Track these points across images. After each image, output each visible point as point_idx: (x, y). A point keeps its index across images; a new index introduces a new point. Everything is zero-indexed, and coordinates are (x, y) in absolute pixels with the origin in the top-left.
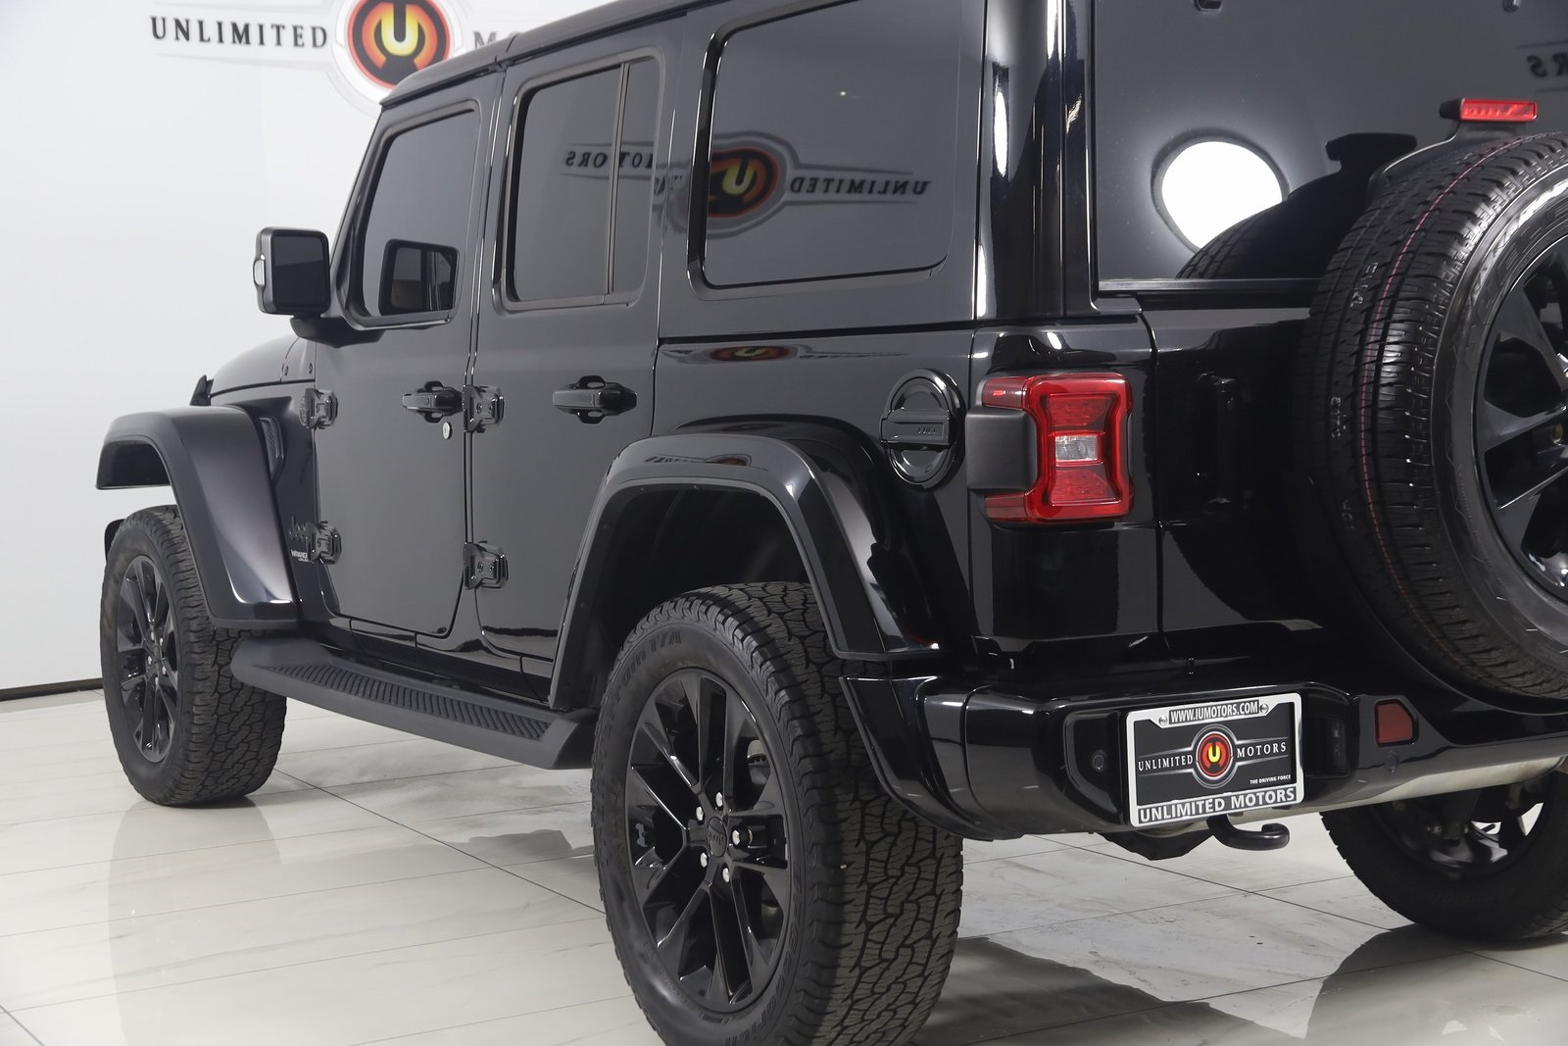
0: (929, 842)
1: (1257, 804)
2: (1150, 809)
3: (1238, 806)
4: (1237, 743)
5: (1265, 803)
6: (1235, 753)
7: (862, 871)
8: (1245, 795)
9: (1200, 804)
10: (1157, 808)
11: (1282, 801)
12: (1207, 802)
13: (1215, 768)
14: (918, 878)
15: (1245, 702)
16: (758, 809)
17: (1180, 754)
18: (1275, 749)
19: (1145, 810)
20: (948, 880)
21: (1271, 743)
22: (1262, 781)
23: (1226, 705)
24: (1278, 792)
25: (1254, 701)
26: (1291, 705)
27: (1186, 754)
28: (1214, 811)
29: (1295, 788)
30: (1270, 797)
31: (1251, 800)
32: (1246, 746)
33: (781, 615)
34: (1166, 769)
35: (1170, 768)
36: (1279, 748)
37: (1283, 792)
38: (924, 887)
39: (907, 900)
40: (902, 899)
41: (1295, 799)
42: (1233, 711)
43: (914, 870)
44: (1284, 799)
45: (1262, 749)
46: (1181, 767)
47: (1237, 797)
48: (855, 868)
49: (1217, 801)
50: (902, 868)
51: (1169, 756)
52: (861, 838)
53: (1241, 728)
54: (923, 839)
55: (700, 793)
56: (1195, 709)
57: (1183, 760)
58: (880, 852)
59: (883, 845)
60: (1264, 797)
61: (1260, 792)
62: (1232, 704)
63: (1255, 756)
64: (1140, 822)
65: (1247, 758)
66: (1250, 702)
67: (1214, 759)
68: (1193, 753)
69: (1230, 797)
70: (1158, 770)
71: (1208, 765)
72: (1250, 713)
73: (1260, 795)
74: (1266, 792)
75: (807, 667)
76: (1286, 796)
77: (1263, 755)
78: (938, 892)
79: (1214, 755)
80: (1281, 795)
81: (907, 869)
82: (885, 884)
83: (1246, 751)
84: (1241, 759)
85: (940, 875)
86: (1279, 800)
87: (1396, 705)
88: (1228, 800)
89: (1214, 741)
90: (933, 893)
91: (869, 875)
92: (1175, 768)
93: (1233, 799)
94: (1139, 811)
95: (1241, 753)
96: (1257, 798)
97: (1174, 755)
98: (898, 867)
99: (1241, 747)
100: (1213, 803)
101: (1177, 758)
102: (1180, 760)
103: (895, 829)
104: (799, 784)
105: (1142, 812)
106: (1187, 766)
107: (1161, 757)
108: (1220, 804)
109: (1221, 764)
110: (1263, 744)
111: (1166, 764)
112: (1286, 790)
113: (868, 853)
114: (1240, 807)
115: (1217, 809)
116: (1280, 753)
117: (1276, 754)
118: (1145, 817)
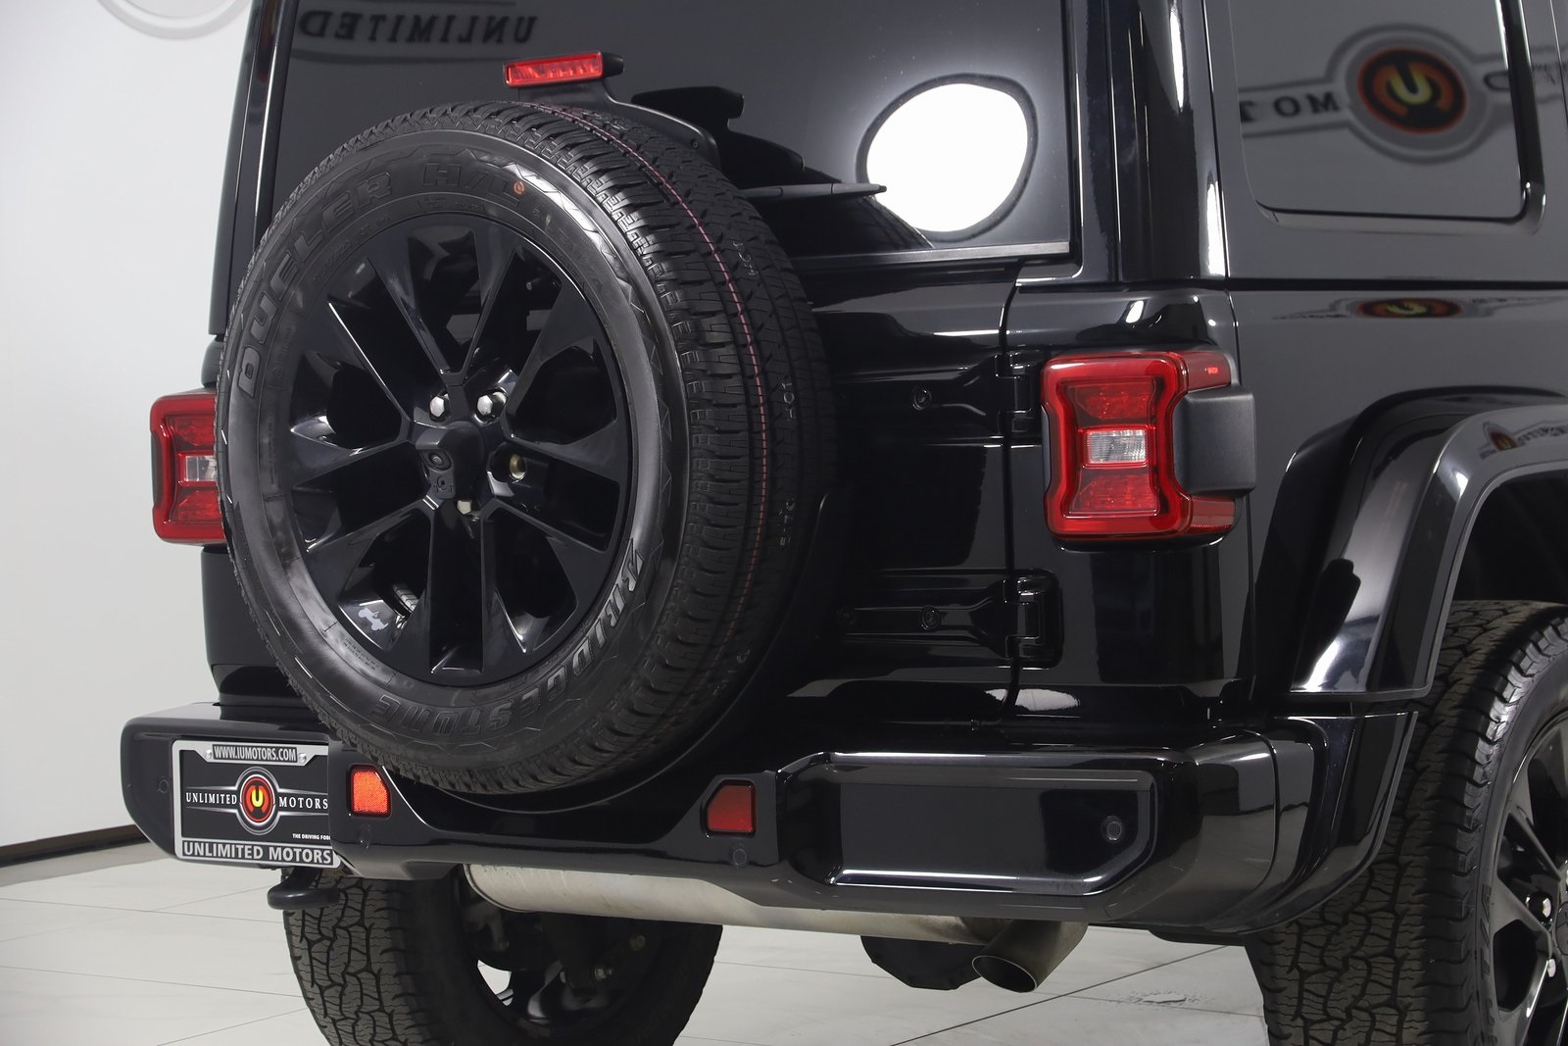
1: (294, 860)
2: (195, 843)
3: (275, 858)
4: (280, 790)
5: (301, 861)
6: (278, 801)
8: (283, 848)
9: (240, 847)
10: (201, 844)
11: (318, 863)
12: (247, 847)
13: (258, 814)
15: (284, 748)
17: (226, 792)
18: (318, 806)
19: (189, 843)
21: (313, 797)
22: (302, 836)
23: (266, 747)
24: (315, 852)
25: (292, 748)
27: (232, 792)
28: (253, 859)
29: (332, 852)
30: (307, 855)
31: (288, 854)
32: (289, 796)
34: (212, 805)
35: (215, 805)
36: (321, 804)
37: (321, 853)
41: (331, 863)
42: (271, 755)
44: (321, 861)
45: (304, 802)
46: (224, 806)
47: (275, 848)
49: (255, 848)
51: (216, 792)
53: (288, 775)
56: (236, 746)
57: (228, 799)
60: (301, 853)
62: (271, 748)
63: (297, 809)
64: (184, 854)
65: (288, 808)
66: (288, 748)
67: (258, 804)
68: (237, 793)
69: (268, 847)
70: (203, 804)
71: (251, 809)
72: (288, 761)
73: (298, 851)
74: (303, 849)
76: (323, 858)
77: (305, 809)
79: (257, 799)
80: (317, 856)
83: (288, 803)
84: (283, 809)
86: (315, 861)
87: (375, 773)
88: (266, 849)
89: (258, 784)
92: (219, 805)
93: (271, 849)
94: (184, 842)
95: (283, 802)
96: (294, 853)
97: (220, 792)
99: (283, 795)
100: (252, 849)
101: (223, 796)
102: (226, 798)
105: (186, 844)
106: (231, 806)
107: (209, 792)
108: (258, 853)
109: (264, 809)
110: (305, 797)
111: (212, 800)
112: (323, 850)
114: (278, 860)
115: (255, 857)
116: (322, 810)
117: (318, 810)
118: (189, 851)
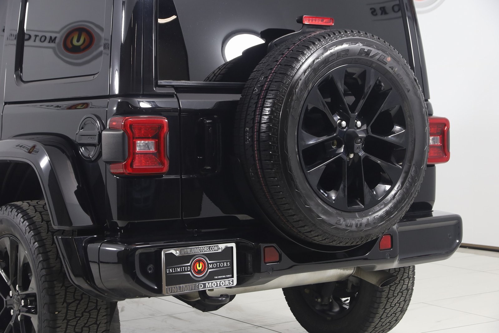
0: (94, 303)
1: (217, 286)
2: (172, 288)
3: (209, 287)
4: (209, 262)
5: (220, 286)
6: (208, 266)
7: (64, 315)
8: (212, 283)
9: (193, 286)
10: (174, 288)
11: (227, 285)
12: (196, 285)
13: (199, 272)
14: (89, 318)
15: (212, 246)
16: (30, 291)
17: (185, 266)
18: (225, 265)
19: (169, 288)
20: (103, 318)
21: (223, 262)
22: (219, 277)
23: (205, 247)
24: (226, 281)
25: (216, 246)
26: (232, 247)
27: (187, 266)
28: (199, 289)
29: (233, 280)
30: (223, 284)
31: (214, 285)
32: (213, 263)
33: (40, 212)
34: (179, 272)
35: (180, 272)
36: (227, 264)
37: (228, 282)
38: (92, 321)
39: (84, 326)
40: (82, 326)
41: (233, 284)
42: (207, 250)
43: (88, 314)
44: (228, 284)
45: (219, 265)
46: (185, 271)
47: (209, 283)
48: (61, 314)
50: (82, 314)
51: (180, 267)
52: (65, 301)
53: (211, 256)
54: (92, 302)
55: (10, 285)
56: (191, 249)
57: (186, 269)
58: (73, 307)
59: (74, 304)
60: (220, 283)
61: (218, 282)
62: (207, 247)
63: (217, 267)
64: (167, 293)
65: (213, 268)
66: (214, 246)
67: (199, 268)
68: (190, 266)
69: (206, 283)
70: (175, 272)
71: (197, 271)
72: (214, 251)
73: (218, 283)
74: (221, 281)
75: (47, 233)
76: (229, 283)
77: (220, 267)
78: (98, 323)
79: (199, 266)
80: (227, 282)
81: (84, 314)
82: (75, 320)
83: (213, 265)
84: (211, 268)
85: (99, 316)
86: (226, 285)
87: (273, 248)
88: (205, 285)
89: (199, 261)
90: (96, 323)
91: (68, 316)
92: (183, 272)
93: (207, 284)
95: (210, 266)
96: (217, 284)
97: (182, 267)
98: (81, 313)
99: (211, 264)
100: (198, 286)
101: (184, 268)
102: (185, 269)
103: (80, 298)
104: (40, 280)
105: (168, 289)
106: (188, 271)
107: (177, 267)
108: (201, 286)
109: (202, 270)
110: (220, 263)
111: (179, 270)
112: (229, 281)
113: (67, 307)
114: (210, 287)
116: (227, 266)
117: (226, 267)
118: (169, 291)
